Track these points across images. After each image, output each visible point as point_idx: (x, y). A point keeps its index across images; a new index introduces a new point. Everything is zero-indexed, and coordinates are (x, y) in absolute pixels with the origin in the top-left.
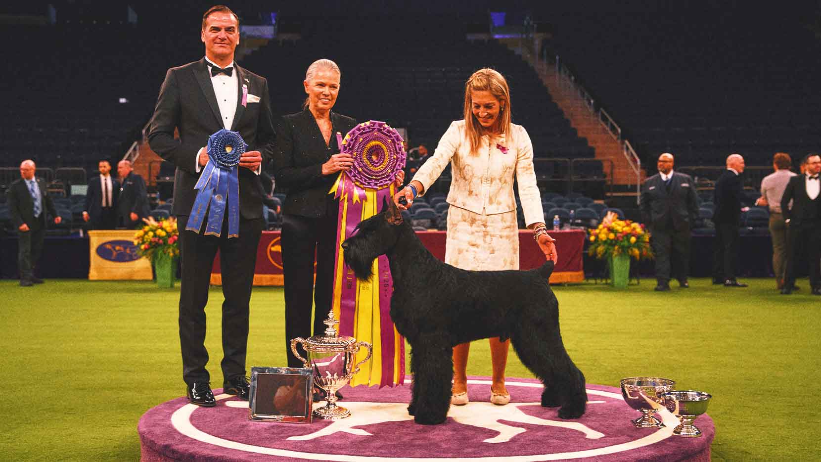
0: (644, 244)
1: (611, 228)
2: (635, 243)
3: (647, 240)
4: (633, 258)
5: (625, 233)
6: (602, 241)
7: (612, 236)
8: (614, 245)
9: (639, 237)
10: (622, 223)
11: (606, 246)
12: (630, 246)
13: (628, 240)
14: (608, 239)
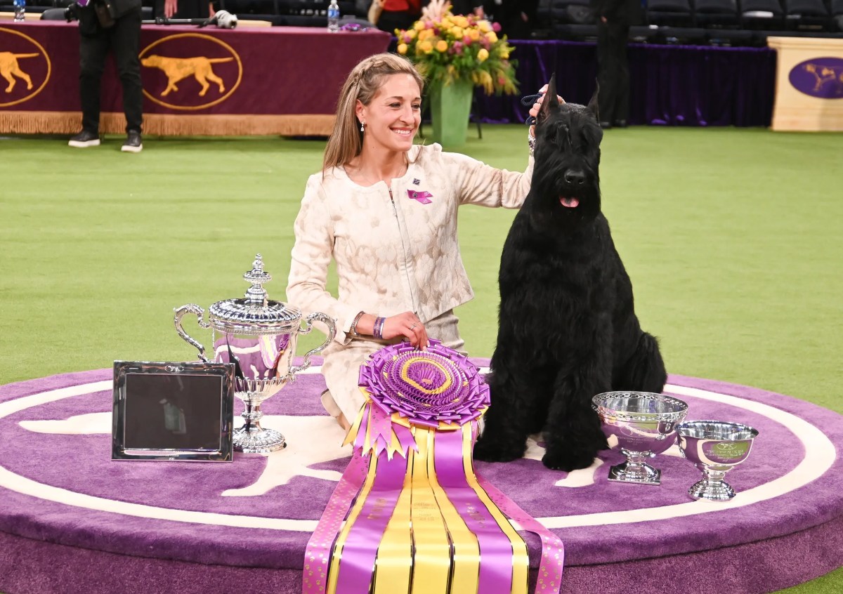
0: (499, 63)
1: (440, 29)
2: (486, 60)
3: (506, 55)
4: (478, 91)
5: (467, 39)
6: (422, 52)
7: (442, 46)
8: (445, 64)
9: (491, 48)
10: (462, 20)
11: (431, 65)
12: (475, 67)
13: (474, 55)
14: (435, 50)
